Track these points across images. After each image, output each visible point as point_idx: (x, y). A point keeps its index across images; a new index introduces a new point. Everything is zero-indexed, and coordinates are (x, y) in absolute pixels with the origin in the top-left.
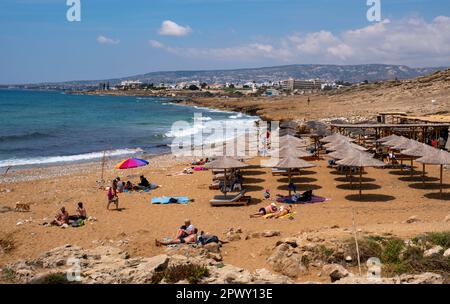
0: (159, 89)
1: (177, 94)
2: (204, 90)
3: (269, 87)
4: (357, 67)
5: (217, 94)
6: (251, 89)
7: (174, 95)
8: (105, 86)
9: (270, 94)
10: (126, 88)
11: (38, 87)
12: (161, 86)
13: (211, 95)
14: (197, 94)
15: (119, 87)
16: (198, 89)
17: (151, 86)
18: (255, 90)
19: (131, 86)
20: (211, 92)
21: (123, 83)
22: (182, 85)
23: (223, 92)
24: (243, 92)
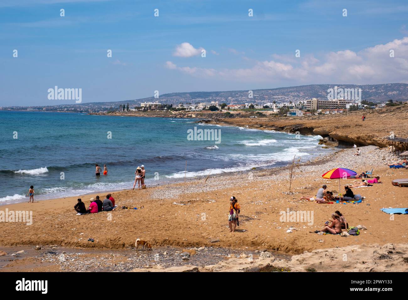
0: (179, 110)
1: (197, 115)
2: (224, 111)
3: (292, 107)
4: (377, 87)
5: (237, 115)
6: (273, 109)
7: (194, 116)
8: (125, 107)
9: (295, 114)
10: (146, 110)
11: (56, 109)
12: (180, 107)
13: (232, 116)
14: (217, 115)
15: (138, 108)
16: (217, 109)
17: (170, 107)
18: (276, 111)
19: (150, 107)
20: (232, 112)
21: (143, 105)
22: (201, 106)
23: (243, 113)
24: (264, 112)
